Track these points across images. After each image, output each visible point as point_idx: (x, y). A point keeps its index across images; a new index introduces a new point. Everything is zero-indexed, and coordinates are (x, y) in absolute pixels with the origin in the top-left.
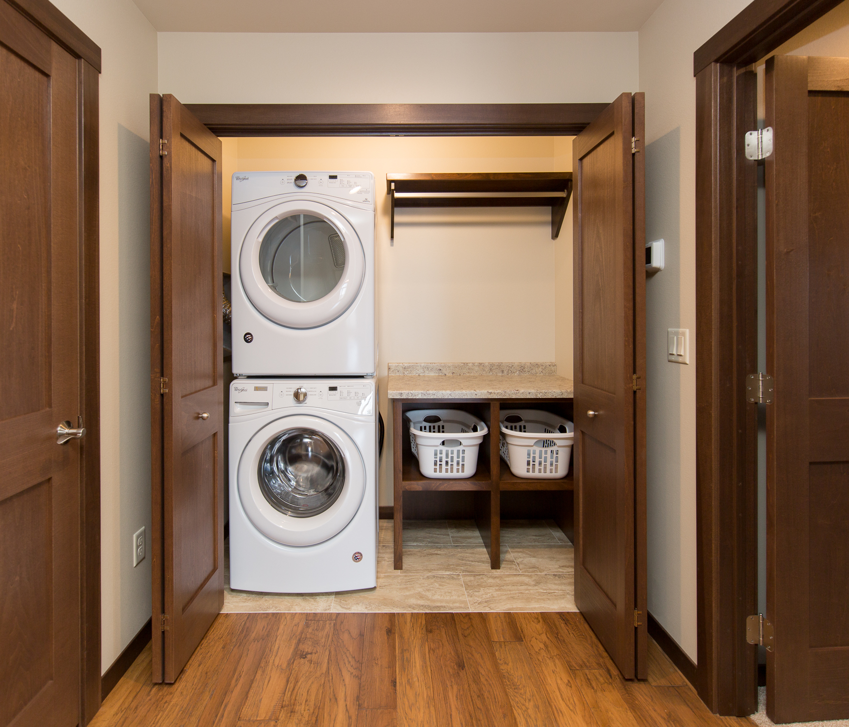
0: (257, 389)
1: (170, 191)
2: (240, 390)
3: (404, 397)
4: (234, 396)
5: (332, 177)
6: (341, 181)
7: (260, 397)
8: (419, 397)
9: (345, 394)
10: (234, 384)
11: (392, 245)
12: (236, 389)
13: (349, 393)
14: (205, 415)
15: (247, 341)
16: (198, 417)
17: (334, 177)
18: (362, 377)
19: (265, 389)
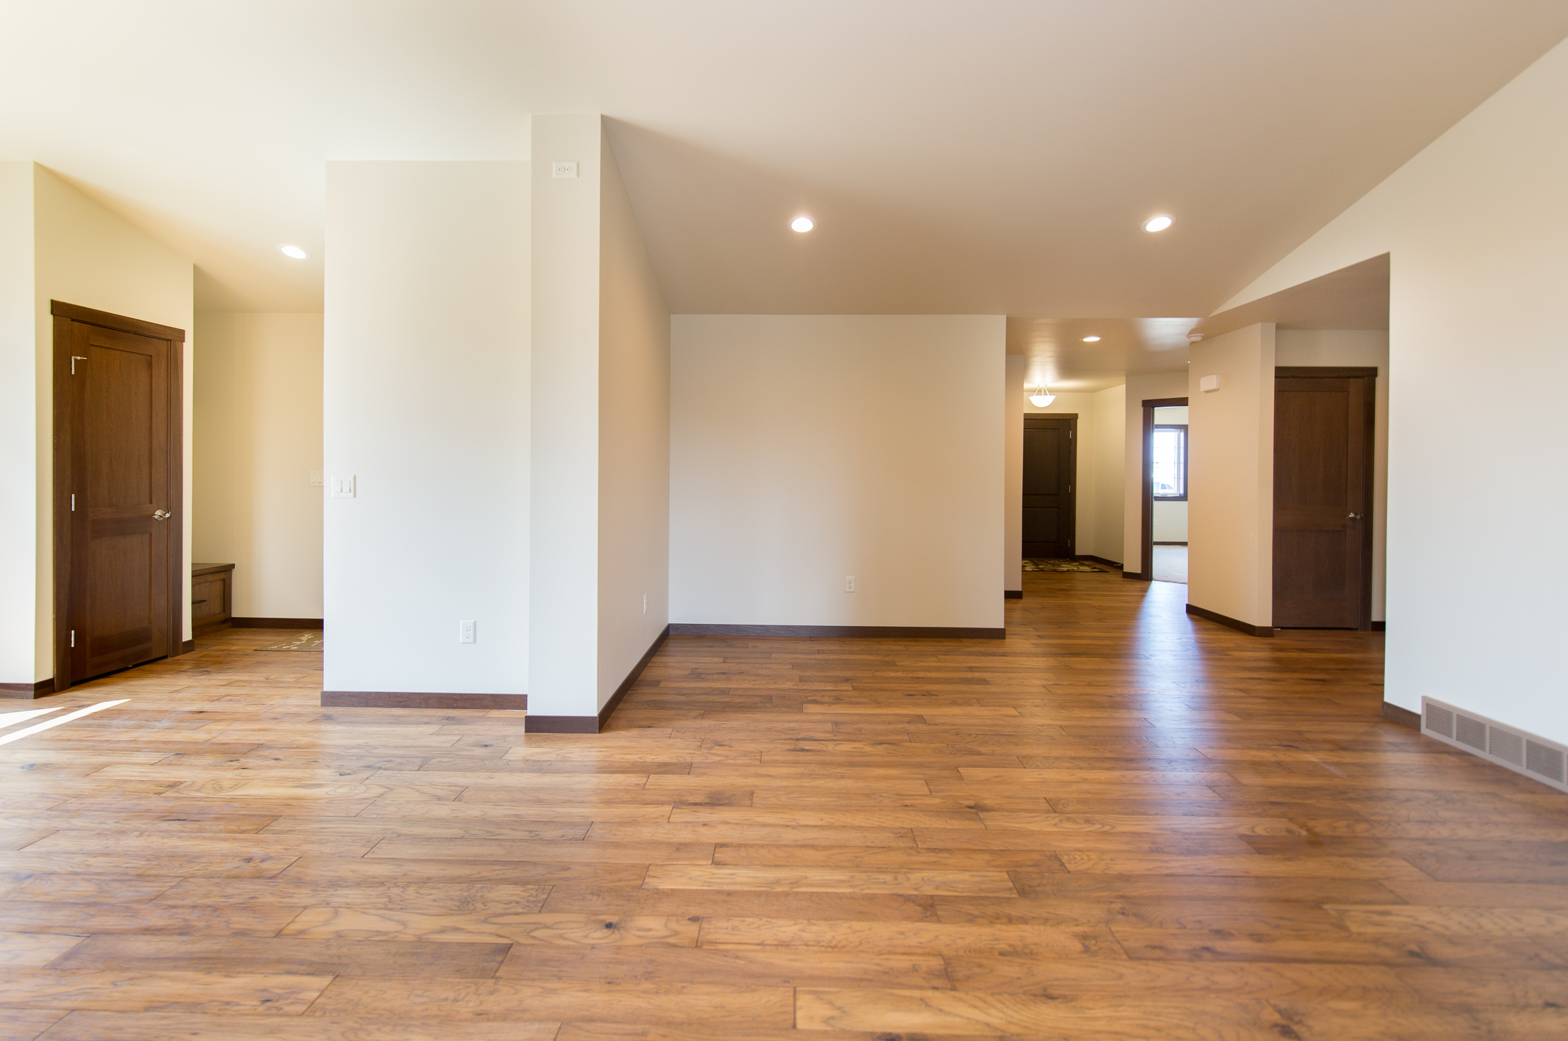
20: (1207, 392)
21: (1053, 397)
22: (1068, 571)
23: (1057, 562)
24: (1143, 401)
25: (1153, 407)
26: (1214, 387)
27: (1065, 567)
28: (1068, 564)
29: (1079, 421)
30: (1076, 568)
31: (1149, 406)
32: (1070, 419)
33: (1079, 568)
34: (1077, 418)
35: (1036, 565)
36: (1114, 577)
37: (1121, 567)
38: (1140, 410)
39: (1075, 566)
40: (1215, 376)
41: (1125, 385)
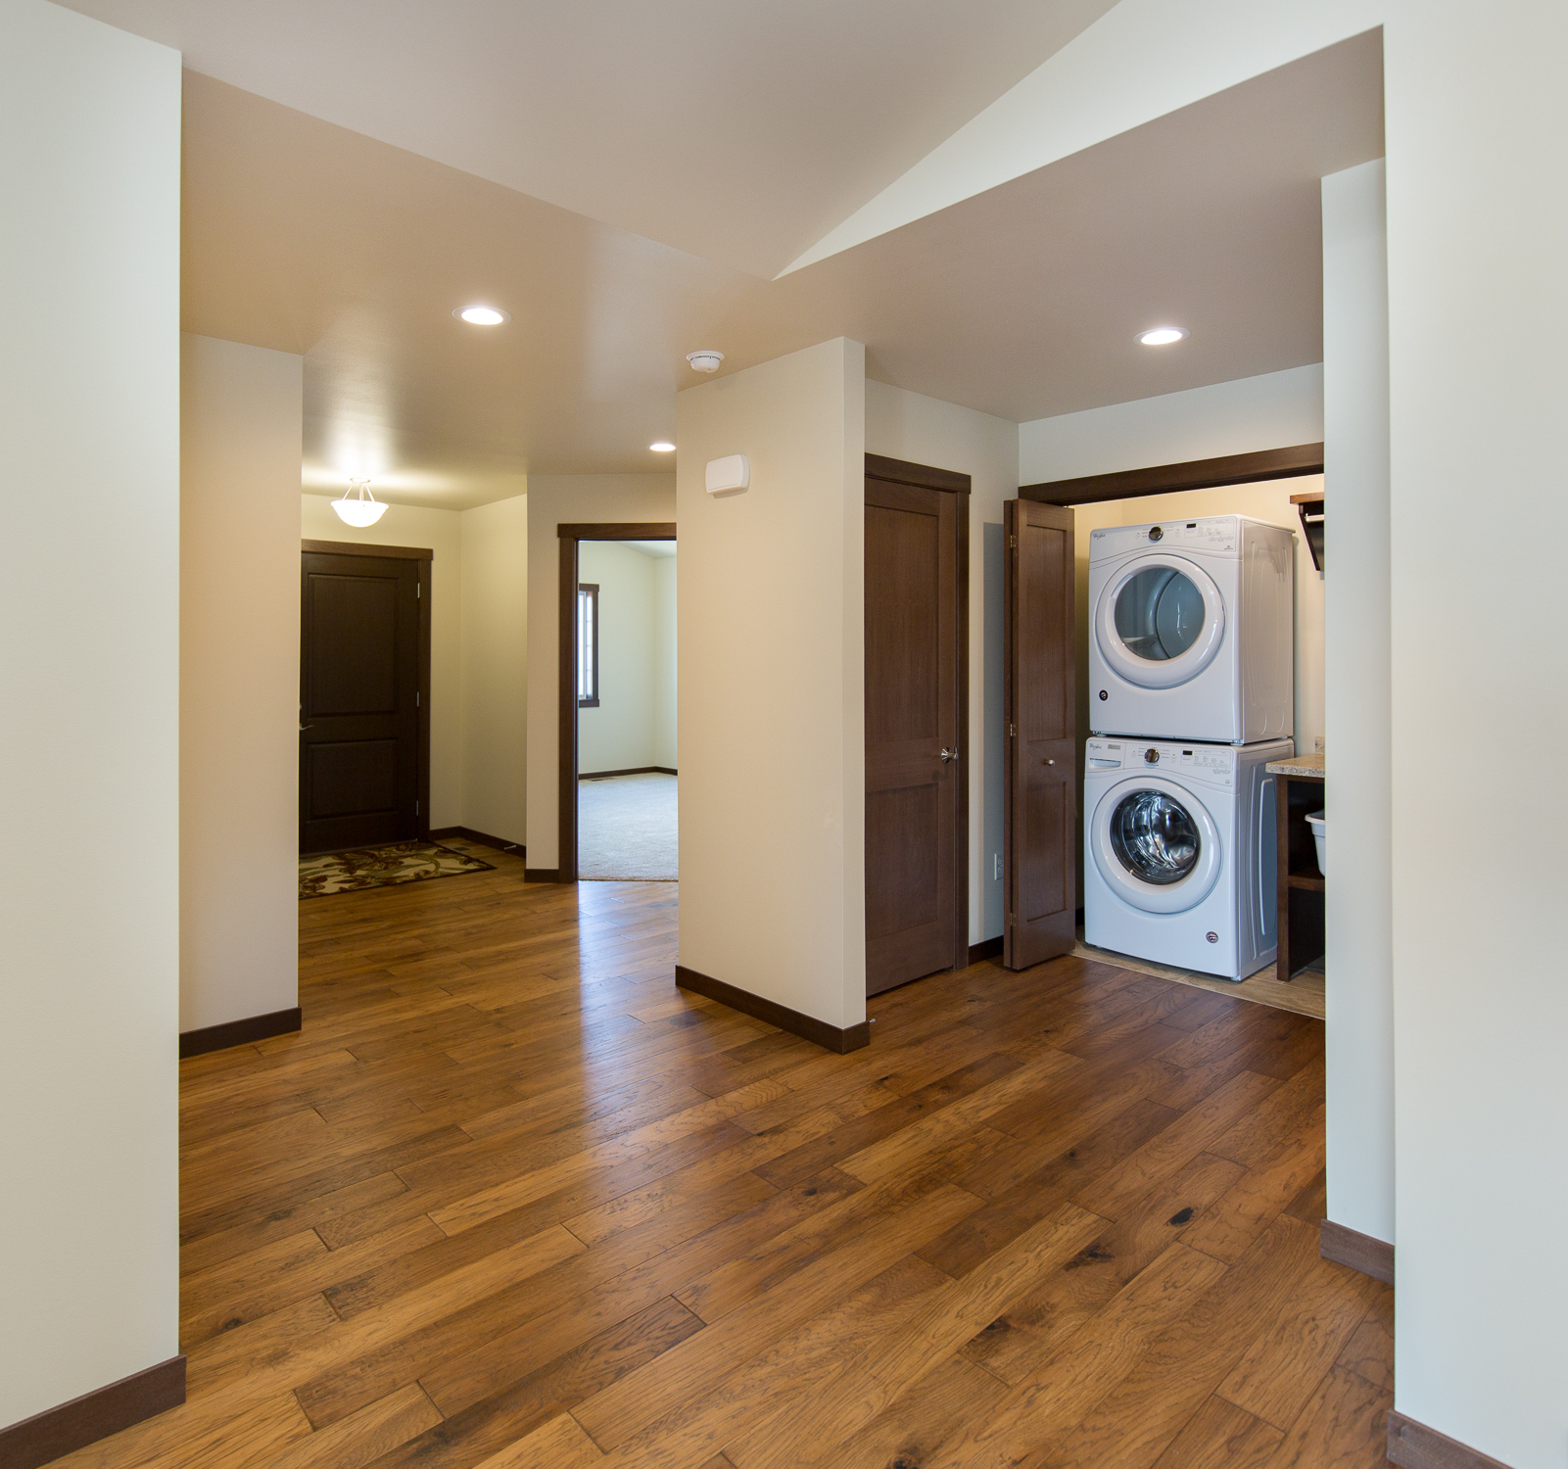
0: (1110, 747)
1: (1017, 575)
2: (1096, 748)
3: (1287, 772)
4: (1089, 752)
5: (1189, 526)
6: (1200, 529)
7: (1113, 755)
8: (1307, 774)
9: (1201, 760)
10: (1090, 741)
11: (1322, 578)
12: (1091, 746)
13: (1205, 759)
14: (1051, 762)
15: (1102, 699)
16: (1045, 763)
17: (1193, 526)
18: (1228, 744)
19: (1118, 748)
20: (718, 495)
21: (384, 507)
22: (418, 878)
23: (394, 852)
24: (559, 525)
25: (577, 540)
26: (737, 481)
27: (412, 866)
28: (416, 856)
29: (434, 564)
30: (431, 867)
31: (571, 535)
32: (417, 560)
33: (438, 865)
34: (432, 559)
35: (350, 868)
36: (506, 884)
37: (521, 851)
38: (554, 544)
39: (431, 859)
40: (739, 456)
41: (526, 495)
